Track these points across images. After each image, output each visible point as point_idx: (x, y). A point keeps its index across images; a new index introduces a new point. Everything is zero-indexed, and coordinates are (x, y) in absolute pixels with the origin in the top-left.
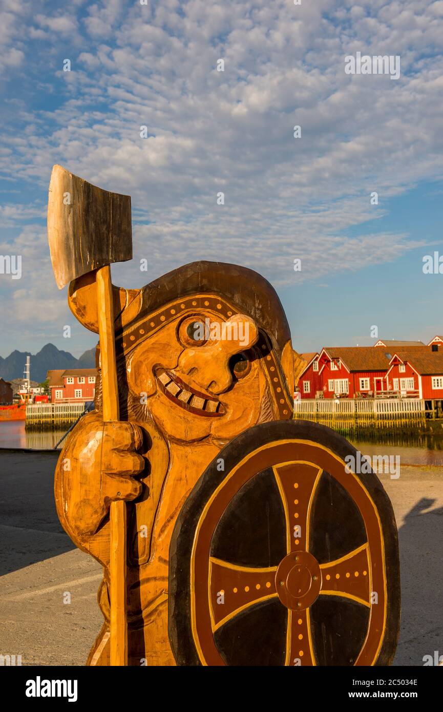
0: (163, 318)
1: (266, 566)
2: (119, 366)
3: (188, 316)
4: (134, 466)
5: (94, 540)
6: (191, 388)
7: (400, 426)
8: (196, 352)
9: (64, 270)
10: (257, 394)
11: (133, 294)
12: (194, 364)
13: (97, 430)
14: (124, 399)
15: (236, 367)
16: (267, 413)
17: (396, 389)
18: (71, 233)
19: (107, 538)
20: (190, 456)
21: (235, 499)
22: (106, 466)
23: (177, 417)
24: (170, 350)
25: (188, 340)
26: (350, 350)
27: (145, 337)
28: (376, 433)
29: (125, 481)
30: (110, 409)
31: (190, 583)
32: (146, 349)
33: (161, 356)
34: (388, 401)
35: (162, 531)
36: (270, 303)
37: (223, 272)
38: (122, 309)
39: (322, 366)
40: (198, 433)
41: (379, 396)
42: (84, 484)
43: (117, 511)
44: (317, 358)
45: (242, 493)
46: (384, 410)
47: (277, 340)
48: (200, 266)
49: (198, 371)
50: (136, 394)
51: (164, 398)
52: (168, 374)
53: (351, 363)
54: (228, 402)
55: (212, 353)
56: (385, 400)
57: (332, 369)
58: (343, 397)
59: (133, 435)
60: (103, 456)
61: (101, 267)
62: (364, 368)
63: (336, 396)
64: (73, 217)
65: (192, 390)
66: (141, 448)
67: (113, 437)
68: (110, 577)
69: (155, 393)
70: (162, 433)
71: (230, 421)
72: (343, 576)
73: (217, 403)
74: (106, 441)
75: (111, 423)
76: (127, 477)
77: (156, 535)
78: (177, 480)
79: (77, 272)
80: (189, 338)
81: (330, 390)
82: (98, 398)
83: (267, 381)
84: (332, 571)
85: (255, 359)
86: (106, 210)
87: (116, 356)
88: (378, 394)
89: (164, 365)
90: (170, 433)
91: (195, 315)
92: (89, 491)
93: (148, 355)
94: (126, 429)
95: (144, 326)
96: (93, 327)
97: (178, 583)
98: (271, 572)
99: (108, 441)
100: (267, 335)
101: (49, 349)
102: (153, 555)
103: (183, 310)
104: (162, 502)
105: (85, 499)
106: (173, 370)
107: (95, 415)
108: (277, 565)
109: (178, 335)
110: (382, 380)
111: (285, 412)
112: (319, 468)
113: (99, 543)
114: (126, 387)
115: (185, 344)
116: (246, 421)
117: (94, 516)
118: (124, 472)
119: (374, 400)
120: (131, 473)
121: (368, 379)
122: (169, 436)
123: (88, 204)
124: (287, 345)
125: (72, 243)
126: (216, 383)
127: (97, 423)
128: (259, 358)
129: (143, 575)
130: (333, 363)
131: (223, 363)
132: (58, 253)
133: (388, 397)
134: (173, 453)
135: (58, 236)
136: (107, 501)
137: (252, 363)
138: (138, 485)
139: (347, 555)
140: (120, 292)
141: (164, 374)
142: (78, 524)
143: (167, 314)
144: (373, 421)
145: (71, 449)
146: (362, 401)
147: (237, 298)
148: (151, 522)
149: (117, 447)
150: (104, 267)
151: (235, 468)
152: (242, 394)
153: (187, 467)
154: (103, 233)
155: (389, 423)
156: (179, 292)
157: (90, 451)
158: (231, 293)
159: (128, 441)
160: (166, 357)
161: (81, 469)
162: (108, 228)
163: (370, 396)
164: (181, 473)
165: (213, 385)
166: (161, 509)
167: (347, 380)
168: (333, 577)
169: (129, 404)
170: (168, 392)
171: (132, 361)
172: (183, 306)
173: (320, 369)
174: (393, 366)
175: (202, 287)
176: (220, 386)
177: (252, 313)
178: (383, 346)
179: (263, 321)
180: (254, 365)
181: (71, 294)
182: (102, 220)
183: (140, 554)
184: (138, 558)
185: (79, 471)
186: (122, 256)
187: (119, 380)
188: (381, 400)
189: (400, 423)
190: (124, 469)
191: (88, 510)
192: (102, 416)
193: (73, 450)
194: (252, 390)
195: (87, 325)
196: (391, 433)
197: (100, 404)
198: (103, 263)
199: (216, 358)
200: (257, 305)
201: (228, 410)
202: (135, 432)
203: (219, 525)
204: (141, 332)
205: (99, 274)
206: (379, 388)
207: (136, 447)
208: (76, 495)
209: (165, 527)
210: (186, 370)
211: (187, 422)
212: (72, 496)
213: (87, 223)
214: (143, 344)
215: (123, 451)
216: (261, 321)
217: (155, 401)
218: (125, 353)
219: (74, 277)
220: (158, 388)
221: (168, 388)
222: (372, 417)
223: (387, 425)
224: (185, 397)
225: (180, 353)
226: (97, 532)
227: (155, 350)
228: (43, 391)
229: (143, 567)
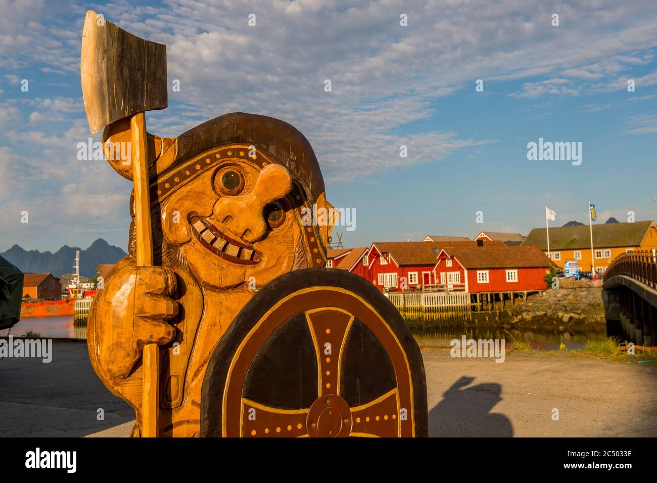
0: (198, 167)
1: (298, 408)
2: (153, 213)
3: (224, 166)
4: (168, 309)
5: (126, 384)
6: (226, 236)
7: (447, 319)
8: (230, 200)
9: (97, 116)
10: (291, 243)
11: (169, 142)
12: (229, 212)
13: (131, 274)
14: (159, 245)
15: (271, 216)
16: (301, 262)
17: (443, 283)
18: (105, 78)
19: (140, 381)
20: (224, 302)
21: (268, 343)
22: (139, 309)
23: (212, 264)
24: (205, 198)
25: (223, 189)
26: (398, 245)
27: (180, 184)
28: (424, 325)
29: (159, 325)
30: (143, 255)
31: (221, 423)
32: (181, 196)
33: (196, 204)
34: (436, 294)
35: (196, 375)
36: (305, 155)
37: (259, 124)
38: (157, 157)
39: (372, 260)
40: (232, 280)
41: (427, 289)
42: (117, 327)
43: (150, 354)
44: (367, 252)
45: (275, 337)
46: (431, 303)
47: (311, 192)
48: (236, 117)
49: (232, 219)
50: (170, 241)
51: (199, 245)
52: (203, 222)
53: (400, 257)
54: (262, 250)
55: (246, 201)
56: (433, 294)
57: (382, 263)
58: (392, 291)
59: (166, 280)
60: (136, 299)
61: (136, 114)
62: (413, 263)
63: (386, 290)
64: (107, 64)
65: (226, 238)
66: (175, 292)
67: (146, 281)
68: (142, 420)
69: (190, 240)
70: (196, 280)
71: (265, 268)
72: (373, 418)
73: (251, 252)
74: (139, 285)
75: (144, 267)
76: (160, 321)
77: (189, 379)
78: (211, 326)
79: (111, 118)
80: (224, 187)
81: (379, 284)
82: (132, 244)
83: (301, 231)
84: (362, 414)
85: (290, 209)
86: (140, 58)
87: (151, 203)
88: (426, 287)
89: (199, 212)
90: (204, 280)
91: (230, 165)
92: (122, 334)
93: (183, 203)
94: (160, 274)
95: (179, 174)
96: (127, 174)
97: (209, 422)
98: (302, 414)
99: (142, 285)
100: (301, 186)
101: (100, 244)
102: (186, 399)
103: (218, 159)
104: (196, 347)
105: (117, 342)
106: (208, 218)
107: (129, 261)
108: (308, 407)
109: (214, 184)
110: (430, 274)
111: (318, 261)
112: (350, 315)
113: (132, 386)
114: (160, 233)
115: (220, 193)
116: (280, 268)
117: (126, 359)
118: (158, 315)
119: (422, 293)
120: (165, 316)
121: (416, 273)
122: (204, 282)
123: (123, 50)
124: (321, 196)
125: (105, 88)
126: (250, 231)
127: (130, 268)
128: (294, 209)
129: (175, 418)
130: (383, 258)
131: (258, 211)
132: (92, 98)
133: (436, 290)
134: (207, 299)
135: (92, 80)
136: (140, 344)
137: (287, 213)
138: (172, 330)
139: (377, 399)
140: (155, 140)
141: (199, 222)
142: (111, 367)
143: (202, 163)
144: (421, 314)
145: (104, 294)
146: (411, 294)
147: (272, 150)
148: (185, 367)
149: (151, 291)
150: (139, 114)
151: (267, 312)
152: (277, 242)
153: (221, 313)
154: (138, 80)
155: (436, 316)
156: (215, 141)
157: (123, 294)
158: (266, 145)
159: (162, 285)
160: (201, 205)
161: (114, 312)
162: (143, 75)
163: (418, 290)
164: (216, 318)
165: (248, 233)
166: (194, 354)
167: (396, 274)
168: (363, 419)
169: (163, 251)
170: (202, 239)
171: (167, 208)
172: (218, 156)
173: (370, 263)
174: (440, 260)
175: (237, 138)
176: (255, 234)
177: (287, 165)
178: (431, 241)
179: (298, 172)
180: (288, 215)
181: (105, 140)
182: (137, 67)
183: (173, 397)
184: (171, 401)
185: (111, 315)
186: (157, 104)
187: (154, 226)
188: (429, 294)
189: (447, 315)
190: (157, 313)
191: (121, 354)
192: (135, 262)
193: (105, 294)
194: (286, 240)
195: (121, 171)
196: (438, 326)
197: (134, 250)
198: (137, 110)
199: (250, 207)
200: (291, 157)
201: (262, 259)
202: (169, 276)
203: (251, 368)
204: (176, 180)
205: (134, 120)
206: (427, 282)
207: (170, 291)
208: (108, 339)
209: (198, 371)
210: (221, 218)
211: (222, 268)
212: (104, 341)
213: (121, 69)
214: (179, 191)
215: (156, 295)
216: (296, 172)
217: (190, 248)
218: (160, 200)
219: (108, 123)
220: (193, 236)
221: (203, 235)
222: (420, 310)
223: (435, 318)
224: (219, 244)
225: (215, 201)
226: (129, 375)
227: (190, 198)
228: (92, 287)
229: (176, 410)
